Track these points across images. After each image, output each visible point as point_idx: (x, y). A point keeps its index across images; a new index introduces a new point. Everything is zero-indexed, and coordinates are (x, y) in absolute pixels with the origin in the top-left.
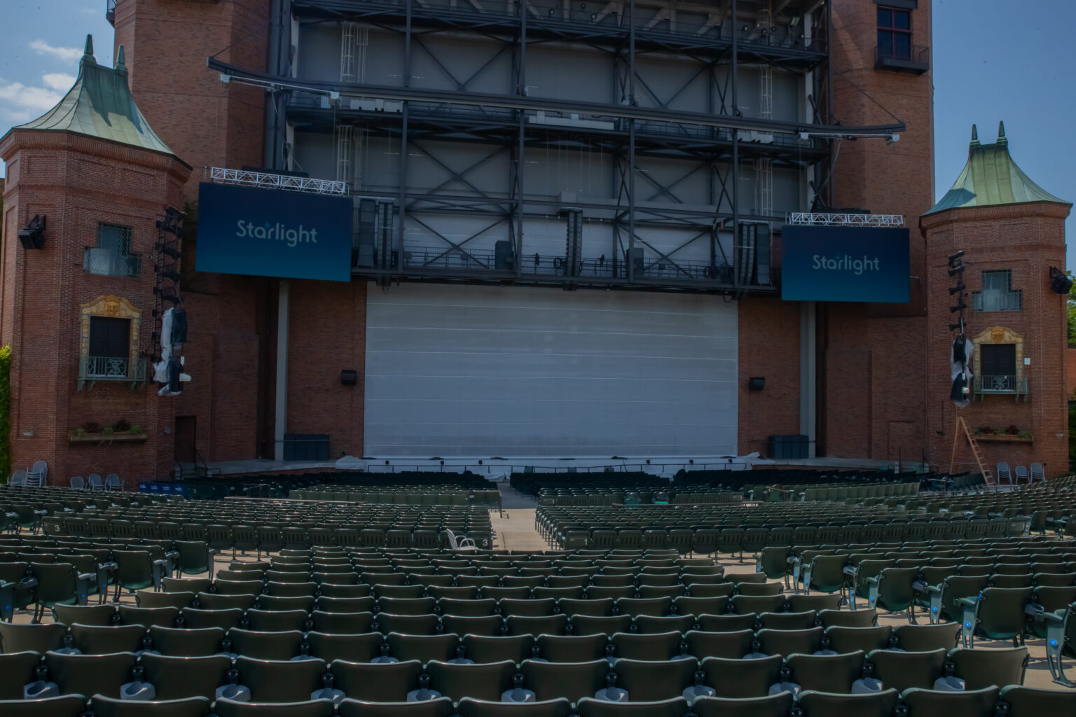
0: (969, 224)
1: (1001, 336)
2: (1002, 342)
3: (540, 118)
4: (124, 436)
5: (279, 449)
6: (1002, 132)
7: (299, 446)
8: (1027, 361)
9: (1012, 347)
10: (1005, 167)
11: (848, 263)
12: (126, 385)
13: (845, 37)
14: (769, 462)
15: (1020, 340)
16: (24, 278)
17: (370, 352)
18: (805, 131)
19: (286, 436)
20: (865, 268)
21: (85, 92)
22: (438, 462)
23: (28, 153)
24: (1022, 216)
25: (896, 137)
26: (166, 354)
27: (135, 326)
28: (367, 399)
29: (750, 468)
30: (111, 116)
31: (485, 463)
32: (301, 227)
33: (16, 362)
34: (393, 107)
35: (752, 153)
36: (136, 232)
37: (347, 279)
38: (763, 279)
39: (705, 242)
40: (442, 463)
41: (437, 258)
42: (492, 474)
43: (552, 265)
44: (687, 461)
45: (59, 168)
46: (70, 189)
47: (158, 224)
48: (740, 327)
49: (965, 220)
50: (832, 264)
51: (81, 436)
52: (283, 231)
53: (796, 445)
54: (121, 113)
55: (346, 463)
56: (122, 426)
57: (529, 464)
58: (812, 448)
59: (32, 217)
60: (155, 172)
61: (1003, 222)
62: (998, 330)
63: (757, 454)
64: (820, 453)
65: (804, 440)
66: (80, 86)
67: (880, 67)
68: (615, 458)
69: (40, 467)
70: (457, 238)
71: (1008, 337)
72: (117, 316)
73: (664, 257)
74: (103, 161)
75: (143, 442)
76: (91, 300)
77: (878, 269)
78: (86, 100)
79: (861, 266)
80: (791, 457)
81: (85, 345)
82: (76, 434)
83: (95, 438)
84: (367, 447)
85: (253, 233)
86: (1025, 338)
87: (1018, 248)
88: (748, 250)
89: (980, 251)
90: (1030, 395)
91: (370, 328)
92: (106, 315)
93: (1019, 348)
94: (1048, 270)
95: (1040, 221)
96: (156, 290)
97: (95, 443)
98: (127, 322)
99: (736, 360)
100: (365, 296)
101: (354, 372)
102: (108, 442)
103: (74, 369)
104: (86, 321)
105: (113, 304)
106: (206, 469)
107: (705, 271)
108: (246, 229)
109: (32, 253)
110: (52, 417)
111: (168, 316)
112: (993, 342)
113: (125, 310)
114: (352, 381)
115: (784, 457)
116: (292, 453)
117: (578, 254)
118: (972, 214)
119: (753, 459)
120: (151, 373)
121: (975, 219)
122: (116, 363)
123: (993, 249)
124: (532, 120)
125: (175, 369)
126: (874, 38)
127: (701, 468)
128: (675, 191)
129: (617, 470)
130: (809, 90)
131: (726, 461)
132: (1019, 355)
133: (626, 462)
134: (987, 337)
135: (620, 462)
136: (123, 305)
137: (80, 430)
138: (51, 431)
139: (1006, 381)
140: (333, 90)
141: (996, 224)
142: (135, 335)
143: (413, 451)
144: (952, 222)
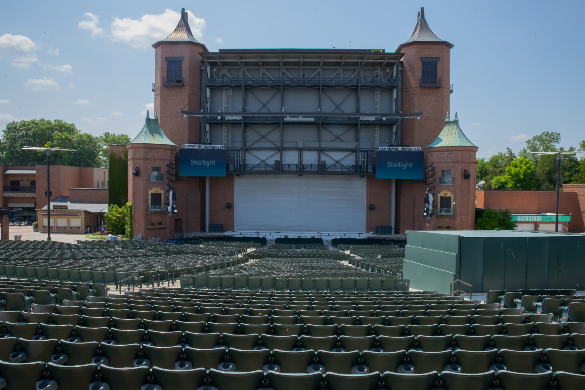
0: (438, 153)
1: (447, 194)
2: (447, 196)
3: (288, 119)
4: (160, 226)
5: (207, 229)
6: (456, 117)
7: (214, 227)
8: (454, 203)
9: (450, 198)
10: (455, 130)
11: (400, 165)
12: (161, 212)
13: (409, 74)
14: (375, 236)
15: (452, 195)
16: (134, 184)
17: (236, 197)
18: (385, 117)
19: (209, 225)
20: (407, 167)
21: (147, 128)
22: (257, 233)
23: (134, 149)
24: (454, 151)
25: (419, 118)
26: (171, 204)
27: (163, 195)
28: (235, 212)
29: (366, 238)
30: (155, 135)
31: (272, 234)
32: (210, 160)
33: (133, 207)
34: (239, 118)
35: (368, 124)
36: (162, 168)
37: (225, 176)
38: (370, 170)
39: (354, 155)
40: (258, 234)
41: (256, 166)
42: (274, 237)
43: (296, 167)
44: (343, 235)
45: (142, 153)
46: (145, 159)
47: (168, 165)
48: (367, 186)
49: (437, 151)
50: (394, 165)
51: (150, 227)
52: (205, 162)
53: (387, 229)
54: (157, 133)
55: (228, 233)
56: (160, 224)
57: (286, 234)
58: (393, 231)
59: (136, 167)
60: (166, 150)
61: (449, 152)
62: (446, 192)
63: (373, 232)
64: (397, 232)
65: (390, 228)
66: (146, 126)
67: (421, 87)
68: (318, 233)
69: (140, 235)
70: (263, 158)
71: (449, 194)
72: (158, 193)
73: (337, 162)
74: (152, 150)
75: (165, 228)
76: (151, 189)
77: (411, 167)
78: (148, 131)
79: (405, 166)
80: (384, 234)
81: (150, 201)
82: (149, 226)
83: (153, 227)
84: (235, 228)
85: (196, 163)
86: (454, 195)
87: (453, 162)
88: (364, 161)
89: (441, 163)
90: (454, 215)
91: (236, 189)
92: (155, 193)
93: (452, 198)
94: (463, 170)
95: (460, 153)
96: (168, 185)
97: (153, 229)
98: (160, 194)
99: (365, 198)
100: (234, 179)
101: (230, 204)
102: (156, 228)
103: (147, 209)
104: (150, 195)
105: (156, 189)
106: (184, 235)
107: (352, 167)
108: (194, 162)
109: (136, 177)
110: (143, 221)
111: (171, 193)
112: (444, 196)
113: (160, 191)
114: (230, 206)
115: (381, 234)
116: (211, 230)
117: (302, 163)
118: (438, 149)
119: (371, 235)
120: (167, 209)
121: (440, 151)
122: (158, 206)
123: (445, 162)
124: (285, 119)
125: (173, 209)
126: (420, 74)
127: (348, 237)
128: (342, 138)
129: (316, 237)
130: (395, 96)
131: (358, 235)
132: (452, 201)
133: (322, 234)
134: (442, 194)
135: (319, 234)
136: (159, 190)
137: (150, 225)
138: (143, 225)
139: (445, 210)
140: (219, 116)
141: (446, 153)
142: (163, 198)
143: (250, 229)
144: (432, 152)
